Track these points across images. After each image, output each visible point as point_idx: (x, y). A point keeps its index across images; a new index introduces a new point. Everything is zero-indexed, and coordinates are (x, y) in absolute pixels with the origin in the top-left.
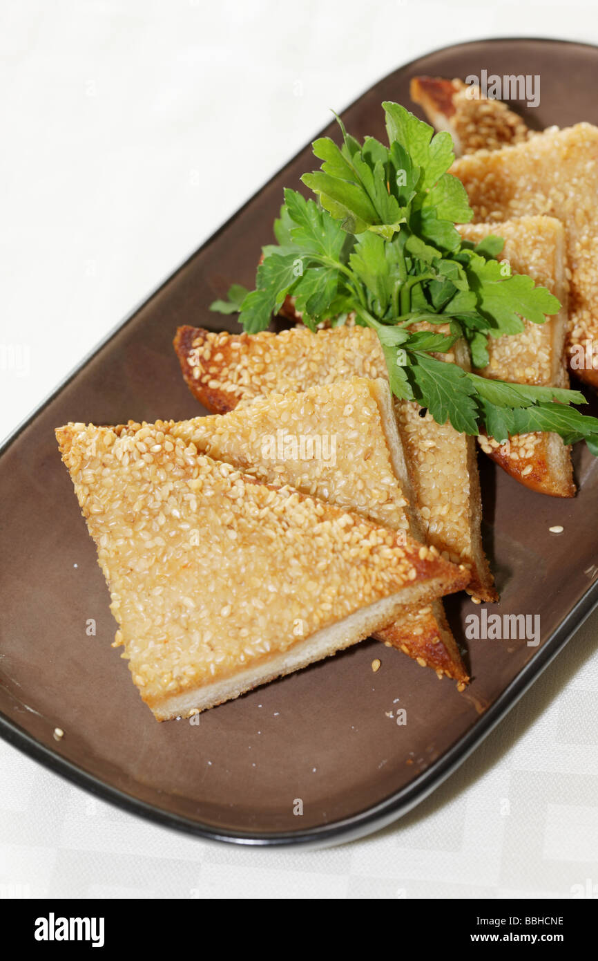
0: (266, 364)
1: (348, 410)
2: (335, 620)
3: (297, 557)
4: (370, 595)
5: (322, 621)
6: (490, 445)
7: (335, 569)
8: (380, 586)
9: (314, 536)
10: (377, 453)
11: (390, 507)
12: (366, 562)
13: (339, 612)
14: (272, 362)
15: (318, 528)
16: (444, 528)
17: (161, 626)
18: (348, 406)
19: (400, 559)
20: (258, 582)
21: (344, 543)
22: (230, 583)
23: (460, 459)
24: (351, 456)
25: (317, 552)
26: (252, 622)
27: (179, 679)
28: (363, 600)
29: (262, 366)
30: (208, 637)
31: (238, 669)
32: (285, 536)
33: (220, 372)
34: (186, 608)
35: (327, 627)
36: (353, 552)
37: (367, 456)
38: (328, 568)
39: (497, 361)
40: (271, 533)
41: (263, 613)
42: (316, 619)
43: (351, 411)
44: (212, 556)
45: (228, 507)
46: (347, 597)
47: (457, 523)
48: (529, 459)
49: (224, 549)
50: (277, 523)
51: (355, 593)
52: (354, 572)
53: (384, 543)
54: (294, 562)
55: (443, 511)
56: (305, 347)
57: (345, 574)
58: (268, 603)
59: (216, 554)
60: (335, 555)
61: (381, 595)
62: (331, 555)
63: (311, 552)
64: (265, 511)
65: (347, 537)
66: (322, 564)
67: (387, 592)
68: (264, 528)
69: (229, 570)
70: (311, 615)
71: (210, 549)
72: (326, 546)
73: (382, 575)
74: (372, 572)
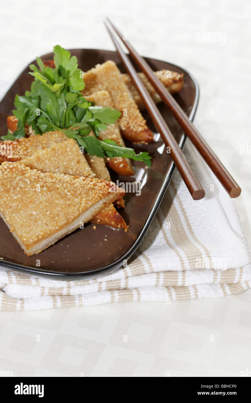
1: (68, 149)
2: (87, 209)
3: (69, 191)
4: (97, 199)
7: (83, 193)
8: (100, 195)
9: (73, 184)
10: (82, 160)
12: (93, 189)
13: (88, 206)
14: (29, 146)
15: (74, 181)
17: (26, 222)
19: (104, 186)
20: (57, 202)
21: (84, 184)
22: (47, 204)
24: (73, 164)
25: (76, 188)
26: (58, 215)
27: (38, 236)
28: (95, 201)
29: (26, 148)
30: (44, 222)
31: (57, 231)
32: (63, 186)
34: (34, 215)
35: (84, 212)
36: (89, 186)
37: (78, 162)
38: (81, 193)
40: (58, 186)
41: (61, 211)
42: (81, 209)
44: (39, 197)
45: (40, 181)
46: (89, 201)
49: (43, 194)
50: (59, 183)
51: (92, 199)
52: (90, 193)
53: (98, 182)
54: (68, 193)
57: (87, 194)
58: (62, 208)
59: (40, 196)
60: (82, 189)
61: (101, 198)
62: (81, 189)
63: (74, 189)
64: (54, 180)
65: (85, 183)
66: (78, 192)
68: (55, 185)
69: (46, 200)
70: (79, 208)
71: (38, 195)
73: (101, 192)
74: (96, 191)
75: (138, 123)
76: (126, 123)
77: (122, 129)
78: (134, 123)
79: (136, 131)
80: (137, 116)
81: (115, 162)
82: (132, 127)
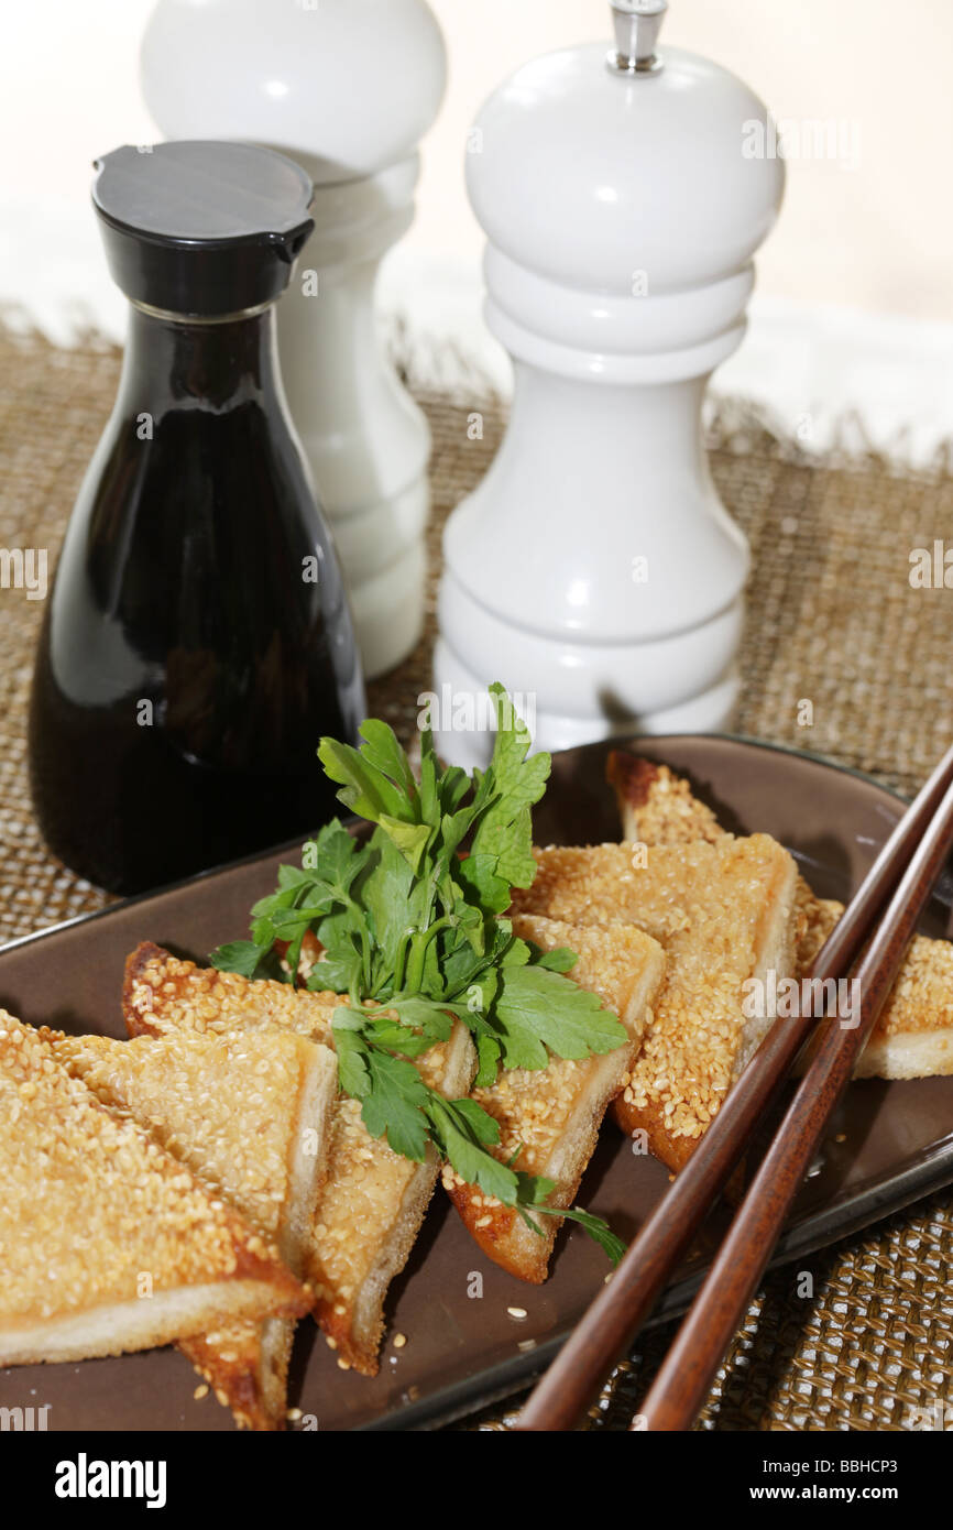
0: (220, 1010)
1: (262, 1067)
3: (105, 1206)
5: (101, 1292)
6: (454, 1181)
7: (142, 1234)
9: (135, 1188)
10: (273, 1126)
11: (263, 1198)
12: (181, 1236)
14: (229, 1010)
15: (144, 1179)
16: (333, 1256)
18: (263, 1062)
19: (223, 1243)
20: (48, 1225)
21: (166, 1206)
23: (396, 1184)
24: (243, 1124)
25: (130, 1207)
26: (21, 1270)
29: (215, 1012)
32: (103, 1178)
33: (163, 1005)
36: (170, 1217)
37: (262, 1129)
38: (135, 1230)
39: (509, 1086)
40: (89, 1172)
41: (38, 1264)
42: (95, 1287)
43: (265, 1070)
45: (52, 1126)
47: (352, 1256)
48: (492, 1208)
49: (27, 1175)
50: (102, 1163)
52: (161, 1241)
54: (100, 1211)
55: (341, 1235)
56: (275, 1002)
57: (150, 1242)
59: (16, 1179)
60: (149, 1217)
61: (183, 1280)
62: (145, 1215)
63: (123, 1205)
64: (94, 1143)
65: (174, 1201)
67: (190, 1279)
72: (144, 1203)
73: (194, 1256)
74: (182, 1248)
75: (695, 1103)
76: (659, 1084)
77: (634, 1103)
78: (682, 1099)
79: (672, 1131)
80: (710, 1079)
81: (476, 1200)
82: (668, 1109)
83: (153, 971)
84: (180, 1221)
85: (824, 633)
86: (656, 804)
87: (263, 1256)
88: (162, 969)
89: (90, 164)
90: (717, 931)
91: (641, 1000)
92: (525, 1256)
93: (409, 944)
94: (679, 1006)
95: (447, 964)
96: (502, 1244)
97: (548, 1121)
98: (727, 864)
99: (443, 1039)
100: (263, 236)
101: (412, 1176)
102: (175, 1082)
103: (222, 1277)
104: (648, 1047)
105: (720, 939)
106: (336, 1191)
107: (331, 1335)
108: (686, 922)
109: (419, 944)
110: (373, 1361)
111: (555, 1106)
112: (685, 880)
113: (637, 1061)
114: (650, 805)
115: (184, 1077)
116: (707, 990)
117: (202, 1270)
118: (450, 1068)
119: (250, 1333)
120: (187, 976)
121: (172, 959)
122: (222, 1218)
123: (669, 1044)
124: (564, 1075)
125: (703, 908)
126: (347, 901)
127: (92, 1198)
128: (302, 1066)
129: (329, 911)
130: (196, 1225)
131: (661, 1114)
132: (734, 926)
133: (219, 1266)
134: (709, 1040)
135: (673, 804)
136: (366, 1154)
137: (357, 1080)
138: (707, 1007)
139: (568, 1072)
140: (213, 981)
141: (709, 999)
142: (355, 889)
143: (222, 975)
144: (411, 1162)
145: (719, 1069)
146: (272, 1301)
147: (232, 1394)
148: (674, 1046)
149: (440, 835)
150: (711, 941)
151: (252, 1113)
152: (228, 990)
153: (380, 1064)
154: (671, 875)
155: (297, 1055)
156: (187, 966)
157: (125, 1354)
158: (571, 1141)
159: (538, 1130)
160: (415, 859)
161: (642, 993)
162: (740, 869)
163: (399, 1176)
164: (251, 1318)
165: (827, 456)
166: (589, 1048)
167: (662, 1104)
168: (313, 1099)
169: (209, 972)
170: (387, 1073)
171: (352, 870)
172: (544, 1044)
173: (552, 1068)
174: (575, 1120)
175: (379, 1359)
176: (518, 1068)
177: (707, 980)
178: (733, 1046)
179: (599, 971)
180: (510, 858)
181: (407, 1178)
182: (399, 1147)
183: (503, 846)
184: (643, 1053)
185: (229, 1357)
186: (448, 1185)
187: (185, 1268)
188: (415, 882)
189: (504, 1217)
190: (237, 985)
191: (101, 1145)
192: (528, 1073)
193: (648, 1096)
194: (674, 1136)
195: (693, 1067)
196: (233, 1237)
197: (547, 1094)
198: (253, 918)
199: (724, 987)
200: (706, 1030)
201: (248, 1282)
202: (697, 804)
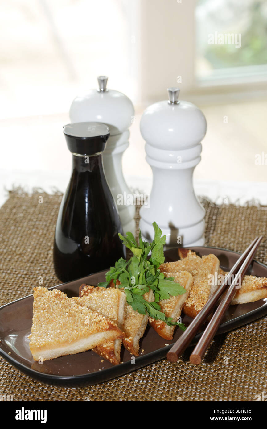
10: (114, 307)
12: (97, 323)
13: (86, 334)
19: (106, 323)
20: (69, 325)
22: (62, 325)
23: (140, 320)
32: (80, 316)
40: (77, 315)
42: (80, 335)
43: (111, 297)
45: (68, 308)
48: (160, 324)
49: (64, 317)
50: (79, 313)
51: (91, 330)
52: (93, 324)
58: (70, 330)
61: (98, 331)
64: (77, 310)
69: (63, 322)
73: (100, 326)
74: (97, 325)
75: (201, 304)
76: (193, 302)
77: (188, 306)
78: (198, 303)
79: (196, 310)
80: (204, 299)
81: (157, 323)
82: (196, 306)
83: (85, 289)
84: (97, 321)
85: (223, 235)
86: (189, 257)
87: (114, 325)
88: (87, 288)
89: (62, 128)
90: (203, 273)
91: (188, 286)
92: (168, 333)
93: (139, 276)
94: (196, 287)
95: (147, 280)
96: (163, 330)
97: (171, 307)
98: (204, 260)
99: (148, 292)
100: (100, 136)
101: (143, 318)
102: (93, 302)
103: (106, 330)
104: (190, 296)
105: (204, 274)
106: (127, 321)
107: (128, 346)
108: (196, 272)
109: (141, 276)
110: (138, 353)
111: (172, 305)
112: (196, 265)
113: (188, 298)
114: (188, 257)
115: (94, 301)
116: (202, 283)
117: (102, 329)
118: (150, 297)
119: (112, 344)
120: (93, 289)
121: (89, 286)
122: (105, 319)
123: (195, 295)
124: (173, 299)
125: (200, 269)
126: (125, 271)
127: (78, 319)
128: (119, 295)
129: (122, 273)
130: (100, 321)
131: (194, 307)
132: (207, 272)
133: (105, 328)
134: (203, 292)
135: (192, 256)
136: (133, 314)
137: (130, 300)
138: (202, 287)
139: (174, 298)
140: (98, 289)
141: (203, 285)
142: (127, 268)
143: (100, 287)
144: (143, 315)
145: (206, 297)
146: (116, 336)
147: (109, 356)
148: (196, 294)
149: (144, 252)
150: (202, 275)
151: (109, 305)
152: (102, 290)
153: (135, 296)
154: (193, 264)
155: (118, 293)
156: (92, 287)
157: (86, 351)
158: (176, 312)
159: (169, 309)
160: (139, 258)
161: (188, 284)
162: (207, 261)
163: (140, 318)
164: (112, 340)
165: (222, 206)
166: (178, 293)
167: (194, 306)
168: (122, 302)
169: (97, 287)
170: (137, 298)
171: (126, 265)
172: (169, 294)
173: (171, 298)
174: (176, 308)
175: (139, 353)
176: (164, 300)
177: (202, 282)
178: (208, 293)
179: (179, 280)
180: (159, 257)
181: (142, 318)
182: (140, 312)
183: (157, 255)
184: (189, 297)
185: (108, 349)
186: (151, 321)
187: (98, 329)
188: (139, 264)
189: (163, 325)
190: (103, 289)
191: (79, 310)
192: (166, 300)
193: (191, 304)
194: (197, 311)
195: (200, 298)
196: (108, 322)
197: (170, 303)
198: (106, 276)
199: (206, 282)
200: (202, 291)
201: (111, 331)
202: (198, 256)
